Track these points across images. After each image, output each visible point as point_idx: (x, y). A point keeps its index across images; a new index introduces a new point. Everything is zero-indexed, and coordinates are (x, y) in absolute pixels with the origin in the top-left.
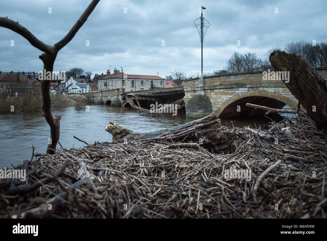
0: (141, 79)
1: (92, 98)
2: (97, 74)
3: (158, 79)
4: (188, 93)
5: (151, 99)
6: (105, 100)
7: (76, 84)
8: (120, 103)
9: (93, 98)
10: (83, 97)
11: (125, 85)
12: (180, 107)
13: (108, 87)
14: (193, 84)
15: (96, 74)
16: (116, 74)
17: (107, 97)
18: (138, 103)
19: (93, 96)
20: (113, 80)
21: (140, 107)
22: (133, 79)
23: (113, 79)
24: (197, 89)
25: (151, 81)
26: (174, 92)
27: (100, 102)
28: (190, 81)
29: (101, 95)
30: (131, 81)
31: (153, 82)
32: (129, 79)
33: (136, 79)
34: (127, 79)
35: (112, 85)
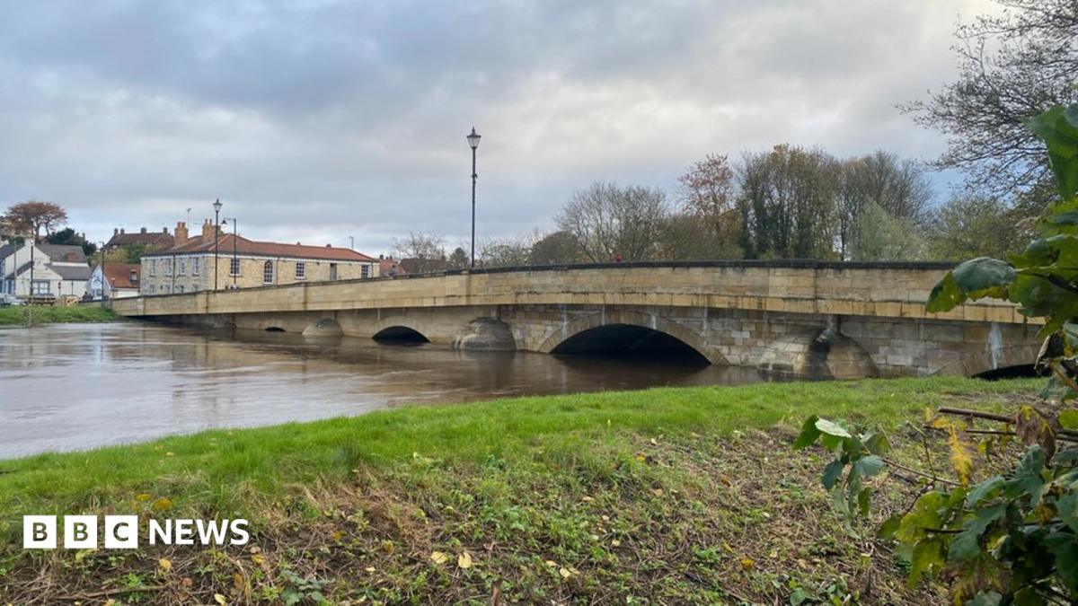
0: (295, 257)
2: (122, 231)
3: (353, 260)
7: (49, 265)
11: (242, 277)
13: (180, 281)
15: (116, 230)
16: (209, 240)
20: (197, 259)
22: (268, 255)
25: (332, 265)
30: (264, 262)
31: (338, 267)
32: (256, 258)
33: (279, 256)
34: (248, 257)
35: (194, 275)
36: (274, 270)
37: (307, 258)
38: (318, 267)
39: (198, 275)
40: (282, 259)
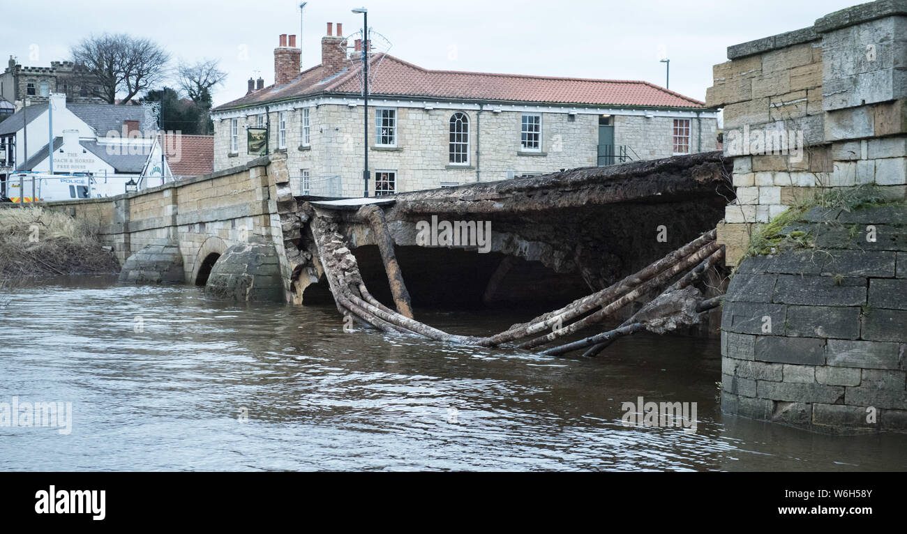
0: (519, 103)
1: (121, 239)
3: (657, 109)
4: (764, 178)
5: (510, 243)
6: (192, 249)
7: (89, 145)
8: (278, 277)
9: (128, 233)
10: (61, 226)
12: (699, 309)
14: (804, 82)
16: (336, 69)
17: (202, 224)
18: (392, 269)
19: (127, 224)
20: (307, 110)
21: (403, 305)
22: (459, 100)
23: (312, 104)
24: (839, 134)
25: (603, 120)
26: (663, 176)
27: (157, 266)
28: (782, 55)
29: (169, 210)
30: (449, 115)
31: (617, 124)
32: (429, 106)
33: (481, 103)
34: (413, 104)
35: (301, 149)
36: (471, 133)
37: (543, 104)
38: (571, 125)
39: (309, 149)
40: (489, 107)
